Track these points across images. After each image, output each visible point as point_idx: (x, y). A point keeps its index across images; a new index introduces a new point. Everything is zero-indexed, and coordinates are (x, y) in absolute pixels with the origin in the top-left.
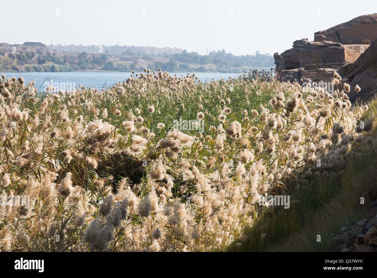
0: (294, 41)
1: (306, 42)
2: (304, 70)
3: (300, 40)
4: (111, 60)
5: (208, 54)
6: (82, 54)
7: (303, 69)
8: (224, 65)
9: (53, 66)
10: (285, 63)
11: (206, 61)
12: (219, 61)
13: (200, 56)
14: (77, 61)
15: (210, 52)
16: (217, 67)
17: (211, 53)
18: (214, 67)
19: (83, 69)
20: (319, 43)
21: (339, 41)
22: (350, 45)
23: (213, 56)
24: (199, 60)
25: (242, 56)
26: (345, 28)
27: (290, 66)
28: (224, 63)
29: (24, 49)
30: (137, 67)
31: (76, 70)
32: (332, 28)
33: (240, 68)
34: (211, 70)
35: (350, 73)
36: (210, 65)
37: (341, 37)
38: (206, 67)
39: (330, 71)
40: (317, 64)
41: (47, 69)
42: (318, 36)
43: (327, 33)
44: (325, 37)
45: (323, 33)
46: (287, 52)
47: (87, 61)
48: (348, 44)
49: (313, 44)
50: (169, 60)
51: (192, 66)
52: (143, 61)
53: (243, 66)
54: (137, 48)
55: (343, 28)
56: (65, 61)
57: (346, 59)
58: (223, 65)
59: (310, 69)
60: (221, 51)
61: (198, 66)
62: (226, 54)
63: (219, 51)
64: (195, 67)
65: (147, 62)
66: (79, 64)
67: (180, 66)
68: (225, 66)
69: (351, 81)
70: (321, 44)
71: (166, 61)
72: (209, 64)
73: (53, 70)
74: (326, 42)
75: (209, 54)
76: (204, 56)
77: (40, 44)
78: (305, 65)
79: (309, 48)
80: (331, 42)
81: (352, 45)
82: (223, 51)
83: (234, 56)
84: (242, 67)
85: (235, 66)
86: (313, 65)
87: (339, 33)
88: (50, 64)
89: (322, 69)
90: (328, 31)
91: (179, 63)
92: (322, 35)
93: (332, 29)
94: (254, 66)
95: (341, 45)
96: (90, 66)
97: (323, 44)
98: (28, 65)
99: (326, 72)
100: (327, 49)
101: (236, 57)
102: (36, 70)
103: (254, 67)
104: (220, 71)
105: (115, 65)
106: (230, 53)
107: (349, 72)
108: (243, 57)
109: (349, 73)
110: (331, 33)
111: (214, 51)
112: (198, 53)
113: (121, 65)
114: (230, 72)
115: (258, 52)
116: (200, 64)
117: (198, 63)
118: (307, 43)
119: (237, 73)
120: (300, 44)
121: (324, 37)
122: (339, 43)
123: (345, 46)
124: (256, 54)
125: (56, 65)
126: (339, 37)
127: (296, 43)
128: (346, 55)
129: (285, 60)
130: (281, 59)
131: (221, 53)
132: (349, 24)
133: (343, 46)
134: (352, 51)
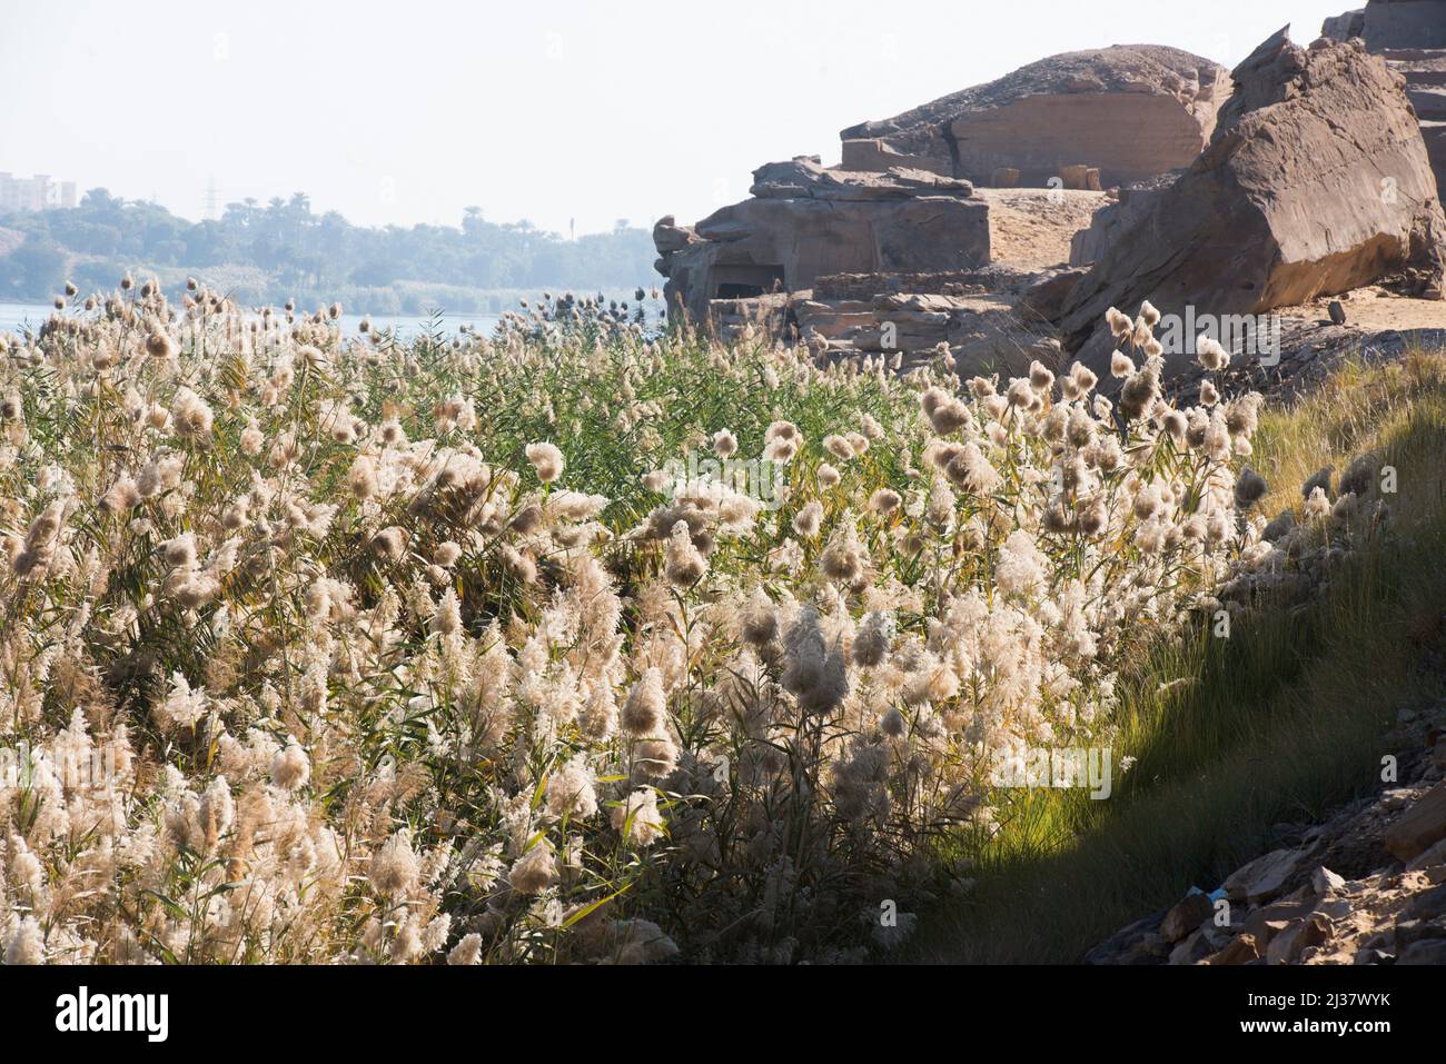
0: (756, 168)
1: (810, 172)
2: (815, 299)
3: (785, 165)
7: (807, 294)
8: (309, 271)
10: (718, 267)
11: (217, 250)
12: (283, 254)
13: (182, 222)
15: (231, 206)
16: (270, 285)
17: (235, 212)
18: (257, 280)
20: (871, 179)
21: (955, 169)
22: (1011, 193)
23: (245, 224)
24: (176, 242)
25: (390, 227)
26: (981, 109)
27: (735, 279)
28: (309, 266)
32: (920, 108)
33: (388, 290)
35: (1073, 316)
36: (237, 270)
37: (963, 152)
38: (213, 278)
39: (941, 310)
40: (872, 277)
42: (859, 143)
43: (901, 133)
44: (892, 151)
45: (883, 130)
46: (725, 215)
48: (997, 187)
49: (847, 181)
50: (19, 239)
51: (144, 272)
53: (401, 282)
55: (973, 109)
57: (993, 254)
58: (302, 273)
59: (839, 298)
60: (287, 203)
62: (314, 219)
63: (277, 202)
64: (156, 279)
68: (312, 280)
69: (1080, 345)
70: (879, 183)
71: (5, 245)
72: (229, 268)
74: (903, 176)
75: (226, 215)
76: (205, 222)
78: (817, 278)
79: (827, 199)
80: (928, 177)
81: (1018, 191)
82: (299, 199)
83: (356, 230)
84: (396, 288)
85: (361, 278)
86: (854, 281)
87: (957, 135)
89: (904, 298)
90: (905, 121)
91: (74, 259)
92: (877, 140)
93: (924, 113)
94: (454, 281)
95: (974, 190)
97: (890, 184)
99: (921, 310)
100: (907, 205)
101: (363, 234)
103: (456, 289)
106: (333, 215)
107: (1067, 308)
108: (399, 233)
109: (1071, 312)
110: (917, 132)
111: (249, 201)
112: (168, 207)
115: (474, 210)
116: (181, 265)
117: (173, 257)
118: (815, 178)
120: (784, 180)
121: (887, 148)
122: (964, 182)
123: (990, 196)
124: (466, 222)
126: (955, 152)
127: (762, 174)
128: (995, 237)
129: (714, 254)
130: (697, 249)
131: (288, 215)
132: (1001, 93)
133: (978, 192)
134: (1019, 218)
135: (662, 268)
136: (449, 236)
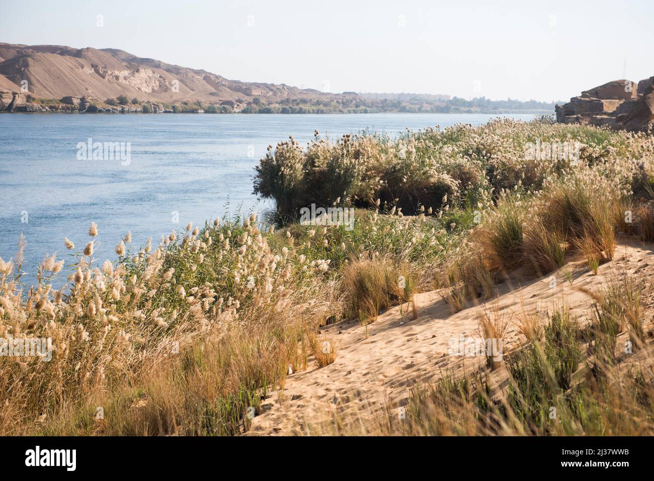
0: (571, 98)
2: (581, 116)
3: (574, 97)
4: (404, 104)
5: (471, 100)
6: (384, 100)
7: (579, 115)
8: (486, 108)
9: (366, 109)
11: (472, 105)
12: (482, 105)
14: (380, 105)
17: (474, 99)
18: (479, 110)
19: (385, 111)
20: (587, 99)
21: (598, 97)
22: (606, 100)
26: (601, 89)
27: (569, 113)
29: (344, 97)
30: (423, 109)
31: (380, 112)
34: (476, 112)
36: (476, 108)
38: (473, 109)
41: (362, 111)
42: (584, 94)
44: (589, 95)
45: (587, 92)
46: (566, 104)
47: (387, 105)
49: (583, 100)
50: (445, 104)
51: (463, 109)
52: (427, 105)
54: (434, 96)
56: (373, 105)
57: (605, 109)
59: (584, 116)
61: (467, 109)
63: (480, 98)
64: (464, 110)
65: (429, 106)
66: (383, 107)
67: (454, 109)
71: (443, 105)
73: (366, 112)
74: (591, 99)
77: (354, 93)
78: (581, 113)
79: (579, 102)
80: (595, 99)
82: (484, 97)
85: (493, 109)
86: (586, 114)
87: (598, 93)
88: (363, 107)
89: (594, 116)
90: (590, 91)
91: (453, 107)
92: (587, 94)
93: (593, 89)
96: (390, 109)
98: (349, 109)
99: (597, 118)
100: (593, 103)
101: (493, 102)
102: (355, 112)
104: (483, 113)
105: (408, 108)
106: (489, 99)
110: (593, 92)
111: (476, 97)
113: (412, 108)
114: (490, 113)
117: (466, 106)
119: (495, 114)
122: (600, 99)
123: (603, 101)
125: (368, 109)
126: (598, 95)
128: (604, 107)
129: (565, 110)
130: (562, 109)
131: (482, 99)
132: (604, 86)
133: (602, 101)
134: (607, 104)
135: (556, 111)
136: (506, 102)
